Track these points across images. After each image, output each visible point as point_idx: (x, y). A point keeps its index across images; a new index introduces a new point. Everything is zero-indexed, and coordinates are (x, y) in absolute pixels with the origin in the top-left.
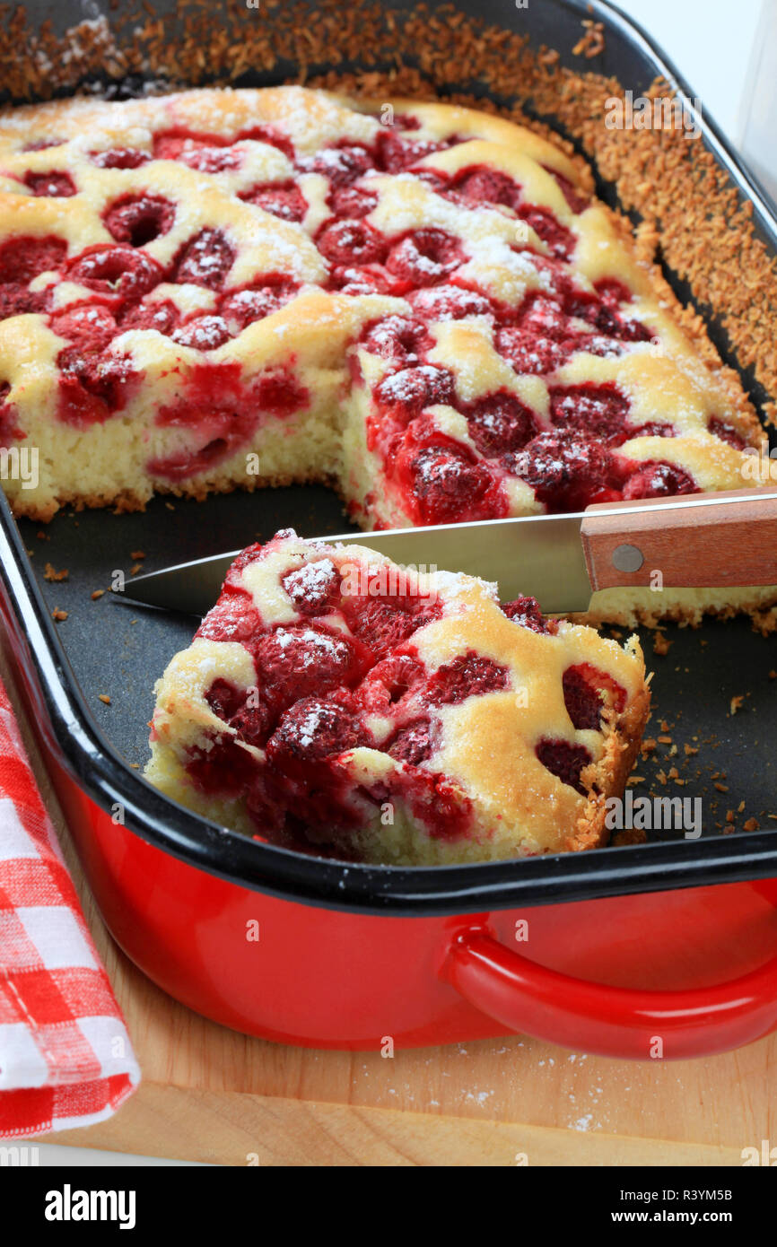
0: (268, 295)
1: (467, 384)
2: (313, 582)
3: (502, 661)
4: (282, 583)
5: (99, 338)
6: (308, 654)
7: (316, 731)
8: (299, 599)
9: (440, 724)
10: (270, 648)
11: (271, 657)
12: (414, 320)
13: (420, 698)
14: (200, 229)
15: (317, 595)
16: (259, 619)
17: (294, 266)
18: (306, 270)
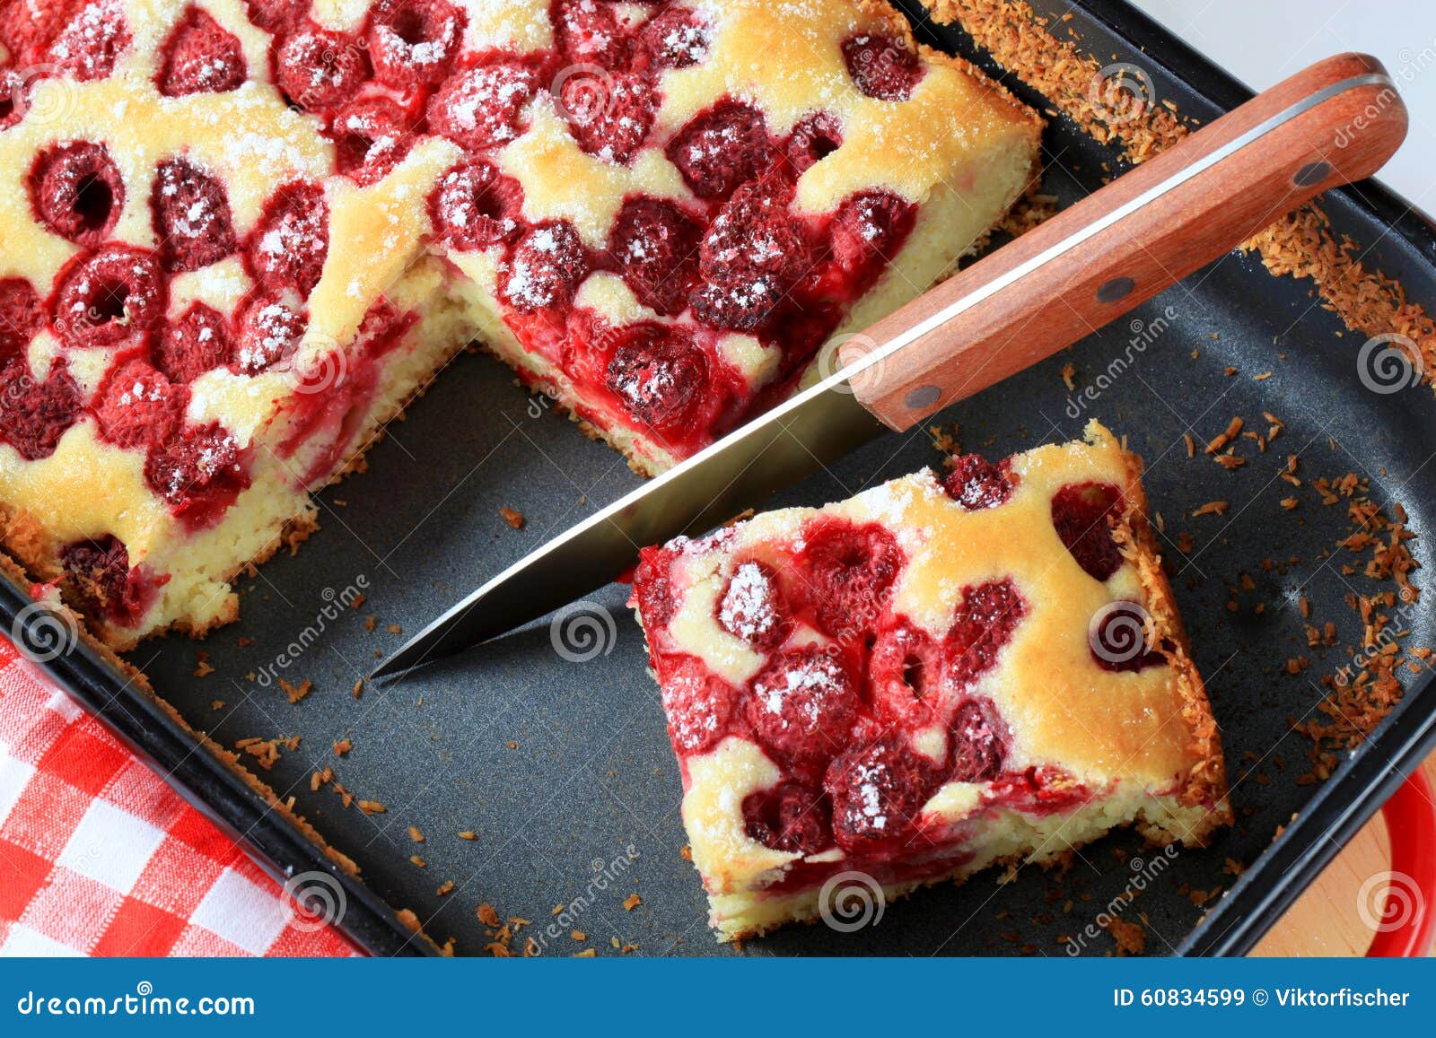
0: (294, 224)
1: (591, 228)
2: (755, 610)
3: (1000, 576)
4: (722, 626)
5: (165, 416)
6: (808, 705)
7: (882, 802)
8: (755, 638)
9: (990, 702)
10: (765, 720)
11: (774, 730)
12: (473, 163)
13: (951, 682)
14: (156, 170)
15: (768, 622)
16: (726, 686)
17: (296, 167)
18: (312, 165)
